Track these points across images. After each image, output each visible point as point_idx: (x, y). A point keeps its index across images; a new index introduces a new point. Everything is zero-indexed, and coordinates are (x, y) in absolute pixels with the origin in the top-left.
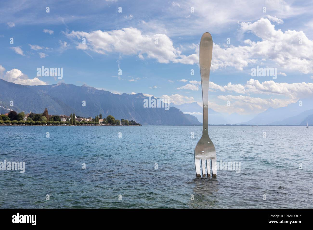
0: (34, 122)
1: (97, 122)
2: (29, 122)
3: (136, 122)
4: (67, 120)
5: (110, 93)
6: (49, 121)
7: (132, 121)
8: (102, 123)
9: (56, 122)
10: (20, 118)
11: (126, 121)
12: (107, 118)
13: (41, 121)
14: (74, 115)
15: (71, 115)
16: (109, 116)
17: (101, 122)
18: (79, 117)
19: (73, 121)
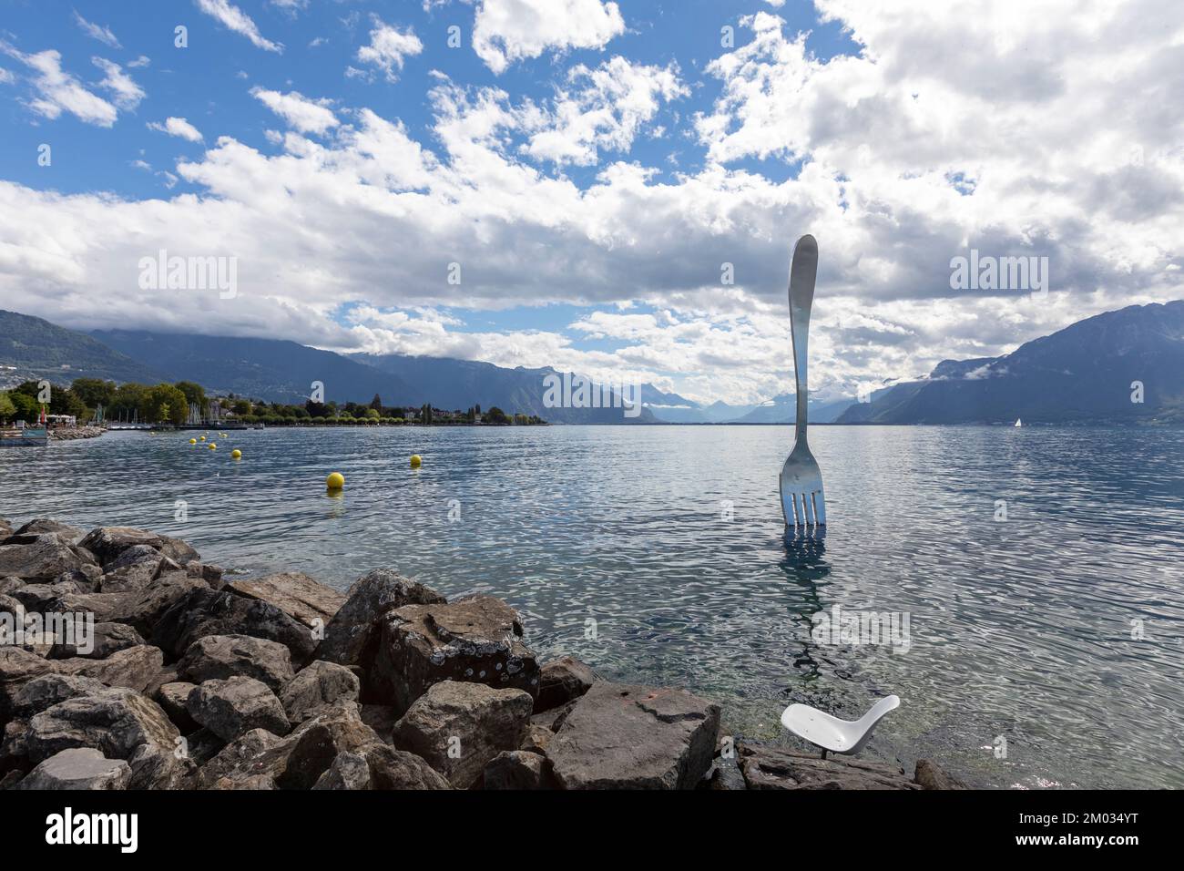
0: (355, 420)
1: (471, 420)
2: (346, 419)
3: (542, 419)
4: (417, 416)
5: (493, 365)
6: (382, 419)
7: (535, 417)
8: (482, 421)
9: (395, 420)
10: (329, 413)
11: (524, 418)
12: (490, 411)
13: (368, 417)
14: (429, 405)
15: (424, 406)
16: (494, 409)
17: (478, 418)
18: (437, 410)
19: (426, 418)
